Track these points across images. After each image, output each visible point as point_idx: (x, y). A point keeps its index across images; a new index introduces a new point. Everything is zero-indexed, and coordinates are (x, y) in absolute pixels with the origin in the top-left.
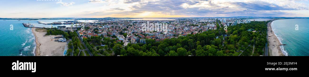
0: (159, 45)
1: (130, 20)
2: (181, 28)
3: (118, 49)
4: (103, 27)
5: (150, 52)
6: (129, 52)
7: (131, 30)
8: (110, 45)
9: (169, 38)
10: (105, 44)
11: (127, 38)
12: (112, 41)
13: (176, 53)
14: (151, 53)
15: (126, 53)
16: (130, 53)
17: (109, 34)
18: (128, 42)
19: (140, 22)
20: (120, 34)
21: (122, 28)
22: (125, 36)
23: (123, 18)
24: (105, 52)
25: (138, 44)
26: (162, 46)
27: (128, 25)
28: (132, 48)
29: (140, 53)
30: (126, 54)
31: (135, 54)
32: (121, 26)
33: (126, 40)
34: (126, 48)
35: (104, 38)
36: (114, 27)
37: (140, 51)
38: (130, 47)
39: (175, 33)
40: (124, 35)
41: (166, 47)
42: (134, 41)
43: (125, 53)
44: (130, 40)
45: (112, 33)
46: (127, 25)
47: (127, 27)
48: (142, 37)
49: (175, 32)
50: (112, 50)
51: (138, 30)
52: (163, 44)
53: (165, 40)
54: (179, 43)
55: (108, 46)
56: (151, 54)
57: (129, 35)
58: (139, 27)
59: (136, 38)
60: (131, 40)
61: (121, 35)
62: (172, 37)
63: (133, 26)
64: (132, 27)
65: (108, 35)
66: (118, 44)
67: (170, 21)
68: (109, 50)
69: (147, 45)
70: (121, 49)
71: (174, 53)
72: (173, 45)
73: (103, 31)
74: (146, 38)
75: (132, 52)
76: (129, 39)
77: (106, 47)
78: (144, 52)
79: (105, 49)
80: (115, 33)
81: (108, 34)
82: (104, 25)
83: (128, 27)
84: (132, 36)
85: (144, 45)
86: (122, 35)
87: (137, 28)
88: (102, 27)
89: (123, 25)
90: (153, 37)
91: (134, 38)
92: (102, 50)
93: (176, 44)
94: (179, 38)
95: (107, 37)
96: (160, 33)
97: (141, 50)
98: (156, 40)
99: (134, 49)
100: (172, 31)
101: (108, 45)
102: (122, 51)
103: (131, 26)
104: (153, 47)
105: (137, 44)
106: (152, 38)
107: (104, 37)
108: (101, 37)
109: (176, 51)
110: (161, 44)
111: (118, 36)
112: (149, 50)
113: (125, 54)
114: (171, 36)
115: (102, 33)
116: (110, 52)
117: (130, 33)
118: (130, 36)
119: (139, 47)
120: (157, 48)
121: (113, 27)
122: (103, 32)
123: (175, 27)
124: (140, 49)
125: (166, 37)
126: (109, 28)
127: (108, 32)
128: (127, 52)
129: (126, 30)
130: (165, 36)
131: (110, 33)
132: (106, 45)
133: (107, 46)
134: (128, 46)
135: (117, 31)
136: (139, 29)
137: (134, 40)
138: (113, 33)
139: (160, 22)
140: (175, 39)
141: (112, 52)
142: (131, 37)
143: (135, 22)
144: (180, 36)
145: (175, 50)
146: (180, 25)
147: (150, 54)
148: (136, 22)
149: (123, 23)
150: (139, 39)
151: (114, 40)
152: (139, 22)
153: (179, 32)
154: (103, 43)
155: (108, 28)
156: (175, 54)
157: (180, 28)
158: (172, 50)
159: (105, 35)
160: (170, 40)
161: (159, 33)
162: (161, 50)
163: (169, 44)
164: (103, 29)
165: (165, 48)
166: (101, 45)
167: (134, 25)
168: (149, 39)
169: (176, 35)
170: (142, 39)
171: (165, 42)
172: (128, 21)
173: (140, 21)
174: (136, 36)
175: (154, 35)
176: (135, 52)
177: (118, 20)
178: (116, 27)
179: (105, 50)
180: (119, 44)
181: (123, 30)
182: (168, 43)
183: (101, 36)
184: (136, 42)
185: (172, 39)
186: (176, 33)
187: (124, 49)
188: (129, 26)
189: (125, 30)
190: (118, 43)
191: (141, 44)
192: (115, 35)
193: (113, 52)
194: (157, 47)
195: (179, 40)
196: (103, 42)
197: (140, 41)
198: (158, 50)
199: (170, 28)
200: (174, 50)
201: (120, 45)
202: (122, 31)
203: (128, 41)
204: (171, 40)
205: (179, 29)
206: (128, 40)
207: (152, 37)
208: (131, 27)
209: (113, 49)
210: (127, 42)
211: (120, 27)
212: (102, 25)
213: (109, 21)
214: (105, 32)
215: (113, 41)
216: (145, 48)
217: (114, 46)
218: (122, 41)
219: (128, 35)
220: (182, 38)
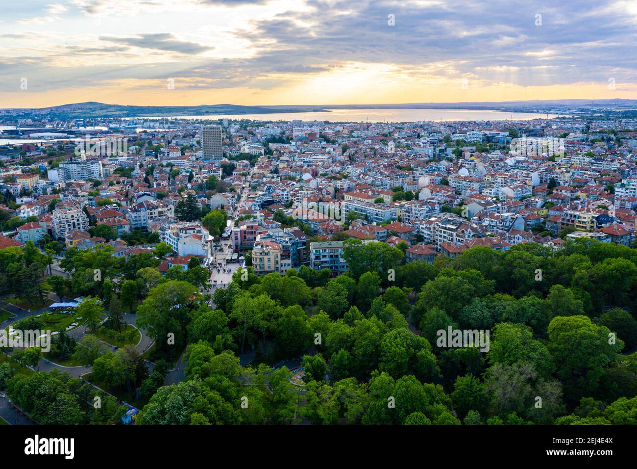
0: (429, 284)
1: (244, 124)
2: (592, 184)
3: (170, 314)
4: (53, 174)
5: (372, 323)
6: (243, 323)
7: (254, 188)
8: (115, 297)
9: (494, 245)
10: (83, 294)
11: (226, 239)
12: (130, 268)
13: (536, 343)
14: (379, 327)
15: (226, 329)
16: (251, 329)
17: (104, 227)
18: (237, 261)
19: (311, 137)
20: (182, 219)
21: (191, 178)
22: (217, 229)
23: (198, 111)
24: (89, 344)
25: (299, 276)
26: (445, 290)
27: (231, 158)
28: (264, 298)
29: (309, 326)
30: (229, 336)
31: (281, 332)
32: (185, 165)
33: (221, 250)
34: (224, 300)
35: (72, 253)
36: (137, 170)
37: (310, 313)
38: (248, 294)
39: (545, 211)
40: (205, 225)
41: (472, 295)
42: (272, 257)
43: (219, 332)
44: (246, 250)
45: (125, 212)
46: (225, 155)
47: (228, 170)
48: (325, 230)
49: (546, 205)
50: (131, 322)
51: (297, 186)
52: (454, 281)
53: (470, 256)
54: (567, 284)
55: (106, 305)
56: (378, 331)
57: (242, 219)
58: (300, 170)
59: (284, 235)
60: (257, 249)
61: (188, 224)
62: (519, 240)
63: (263, 160)
64: (255, 170)
65: (98, 231)
66: (172, 283)
67: (514, 124)
68: (115, 325)
69: (356, 277)
70: (192, 307)
71: (524, 344)
72: (524, 294)
73: (52, 207)
74: (347, 237)
75: (264, 324)
76: (243, 247)
77: (88, 314)
78: (334, 317)
79: (81, 322)
80: (143, 214)
81: (92, 221)
82: (54, 159)
83: (233, 168)
84: (261, 225)
85: (333, 281)
86: (197, 223)
87: (292, 174)
88: (44, 175)
89: (200, 154)
90: (395, 234)
91: (270, 236)
92: (62, 335)
93: (542, 289)
94: (568, 252)
95: (89, 247)
96: (437, 207)
97: (315, 308)
98: (410, 248)
99: (273, 302)
100: (523, 199)
101: (101, 297)
102: (198, 320)
103: (252, 159)
104: (388, 289)
105: (291, 274)
106: (388, 236)
107: (69, 246)
108: (42, 248)
109: (540, 331)
110: (441, 279)
111: (168, 232)
112: (365, 309)
113: (219, 337)
114: (515, 231)
115: (49, 220)
116: (122, 340)
117: (243, 204)
118: (244, 228)
119: (306, 290)
120: (413, 301)
121: (129, 176)
122: (57, 214)
123: (548, 170)
124: (308, 304)
125: (478, 236)
126: (97, 184)
127: (98, 212)
128: (233, 324)
129: (222, 190)
130: (473, 229)
131: (113, 213)
132: (89, 299)
133: (97, 301)
134: (237, 289)
135: (160, 197)
136: (300, 180)
137: (274, 251)
138: (134, 210)
139: (445, 131)
140: (546, 252)
141: (133, 338)
142: (252, 231)
143: (276, 132)
144: (577, 240)
145: (533, 322)
146: (587, 159)
147: (368, 328)
148: (284, 133)
149: (193, 141)
150: (304, 244)
151: (144, 261)
152: (302, 134)
153: (575, 208)
154: (66, 291)
155: (88, 185)
156: (534, 350)
157: (586, 182)
158: (514, 322)
159: (75, 236)
160: (503, 257)
161: (433, 204)
162: (441, 312)
163: (498, 282)
164: (55, 192)
165: (469, 302)
166: (55, 305)
167: (269, 152)
168: (366, 242)
169: (548, 226)
170: (325, 244)
171: (467, 265)
172: (232, 130)
173: (311, 125)
174: (286, 222)
175: (400, 220)
176: (280, 320)
177: (161, 122)
178: (150, 172)
179: (83, 329)
180: (180, 279)
181: (200, 187)
182: (488, 275)
183: (41, 244)
184: (284, 262)
185: (516, 253)
186: (552, 213)
187: (211, 304)
188: (239, 164)
189: (212, 186)
190: (175, 275)
191: (319, 272)
192: (144, 228)
193: (141, 334)
194: (418, 290)
195: (572, 265)
196: (68, 283)
197: (313, 257)
198: (422, 311)
199: (513, 178)
200: (527, 324)
201: (186, 284)
202: (190, 196)
203: (235, 256)
204: (509, 257)
205: (580, 185)
206: (234, 252)
207: (383, 232)
208: (253, 165)
209: (137, 317)
210: (229, 262)
211: (177, 173)
212: (46, 164)
213: (94, 134)
214: (75, 213)
215: (136, 268)
216: (338, 295)
217: (145, 296)
218: (195, 261)
219: (232, 218)
220: (597, 255)
